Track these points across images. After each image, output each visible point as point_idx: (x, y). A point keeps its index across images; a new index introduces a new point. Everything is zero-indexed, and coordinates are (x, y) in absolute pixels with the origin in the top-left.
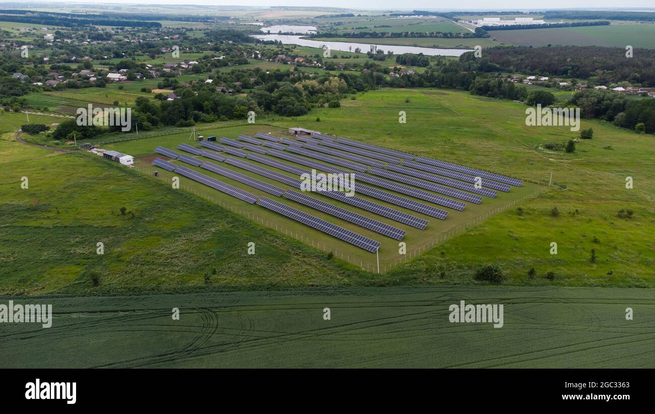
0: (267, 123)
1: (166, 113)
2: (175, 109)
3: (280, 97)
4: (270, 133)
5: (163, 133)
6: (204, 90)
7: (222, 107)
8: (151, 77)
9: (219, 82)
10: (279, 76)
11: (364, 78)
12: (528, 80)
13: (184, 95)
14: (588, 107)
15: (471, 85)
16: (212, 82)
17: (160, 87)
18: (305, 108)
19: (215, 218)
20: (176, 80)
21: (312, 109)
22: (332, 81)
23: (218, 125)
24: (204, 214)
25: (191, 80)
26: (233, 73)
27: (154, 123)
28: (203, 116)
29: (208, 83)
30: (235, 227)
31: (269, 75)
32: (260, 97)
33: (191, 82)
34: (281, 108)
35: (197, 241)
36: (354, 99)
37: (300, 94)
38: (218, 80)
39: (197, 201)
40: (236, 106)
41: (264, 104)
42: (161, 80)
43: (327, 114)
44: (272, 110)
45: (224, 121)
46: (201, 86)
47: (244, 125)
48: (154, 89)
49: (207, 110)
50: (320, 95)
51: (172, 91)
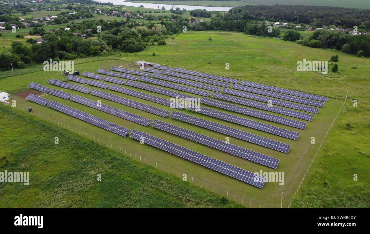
0: (116, 58)
1: (36, 53)
2: (43, 51)
3: (124, 38)
4: (121, 66)
5: (35, 69)
6: (64, 35)
7: (80, 47)
8: (24, 27)
9: (75, 29)
10: (118, 24)
11: (176, 25)
12: (276, 25)
13: (50, 39)
14: (324, 41)
15: (245, 28)
16: (70, 30)
17: (31, 34)
18: (143, 46)
19: (93, 157)
20: (42, 29)
21: (147, 47)
22: (157, 27)
23: (78, 61)
24: (81, 152)
25: (54, 28)
26: (84, 23)
27: (27, 62)
28: (66, 55)
29: (67, 30)
30: (115, 168)
31: (110, 24)
32: (108, 39)
33: (54, 29)
34: (125, 46)
35: (79, 191)
36: (173, 39)
37: (137, 36)
38: (74, 28)
39: (72, 138)
40: (92, 46)
41: (112, 44)
42: (31, 29)
43: (158, 50)
44: (118, 48)
45: (83, 58)
46: (62, 32)
47: (99, 60)
48: (26, 35)
49: (69, 50)
50: (150, 36)
51: (40, 37)
